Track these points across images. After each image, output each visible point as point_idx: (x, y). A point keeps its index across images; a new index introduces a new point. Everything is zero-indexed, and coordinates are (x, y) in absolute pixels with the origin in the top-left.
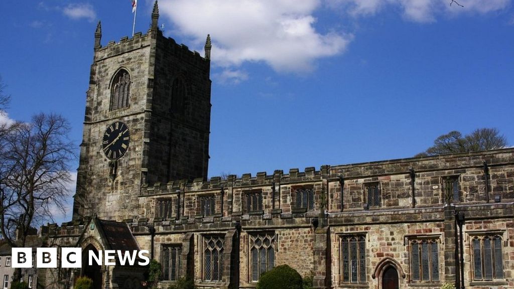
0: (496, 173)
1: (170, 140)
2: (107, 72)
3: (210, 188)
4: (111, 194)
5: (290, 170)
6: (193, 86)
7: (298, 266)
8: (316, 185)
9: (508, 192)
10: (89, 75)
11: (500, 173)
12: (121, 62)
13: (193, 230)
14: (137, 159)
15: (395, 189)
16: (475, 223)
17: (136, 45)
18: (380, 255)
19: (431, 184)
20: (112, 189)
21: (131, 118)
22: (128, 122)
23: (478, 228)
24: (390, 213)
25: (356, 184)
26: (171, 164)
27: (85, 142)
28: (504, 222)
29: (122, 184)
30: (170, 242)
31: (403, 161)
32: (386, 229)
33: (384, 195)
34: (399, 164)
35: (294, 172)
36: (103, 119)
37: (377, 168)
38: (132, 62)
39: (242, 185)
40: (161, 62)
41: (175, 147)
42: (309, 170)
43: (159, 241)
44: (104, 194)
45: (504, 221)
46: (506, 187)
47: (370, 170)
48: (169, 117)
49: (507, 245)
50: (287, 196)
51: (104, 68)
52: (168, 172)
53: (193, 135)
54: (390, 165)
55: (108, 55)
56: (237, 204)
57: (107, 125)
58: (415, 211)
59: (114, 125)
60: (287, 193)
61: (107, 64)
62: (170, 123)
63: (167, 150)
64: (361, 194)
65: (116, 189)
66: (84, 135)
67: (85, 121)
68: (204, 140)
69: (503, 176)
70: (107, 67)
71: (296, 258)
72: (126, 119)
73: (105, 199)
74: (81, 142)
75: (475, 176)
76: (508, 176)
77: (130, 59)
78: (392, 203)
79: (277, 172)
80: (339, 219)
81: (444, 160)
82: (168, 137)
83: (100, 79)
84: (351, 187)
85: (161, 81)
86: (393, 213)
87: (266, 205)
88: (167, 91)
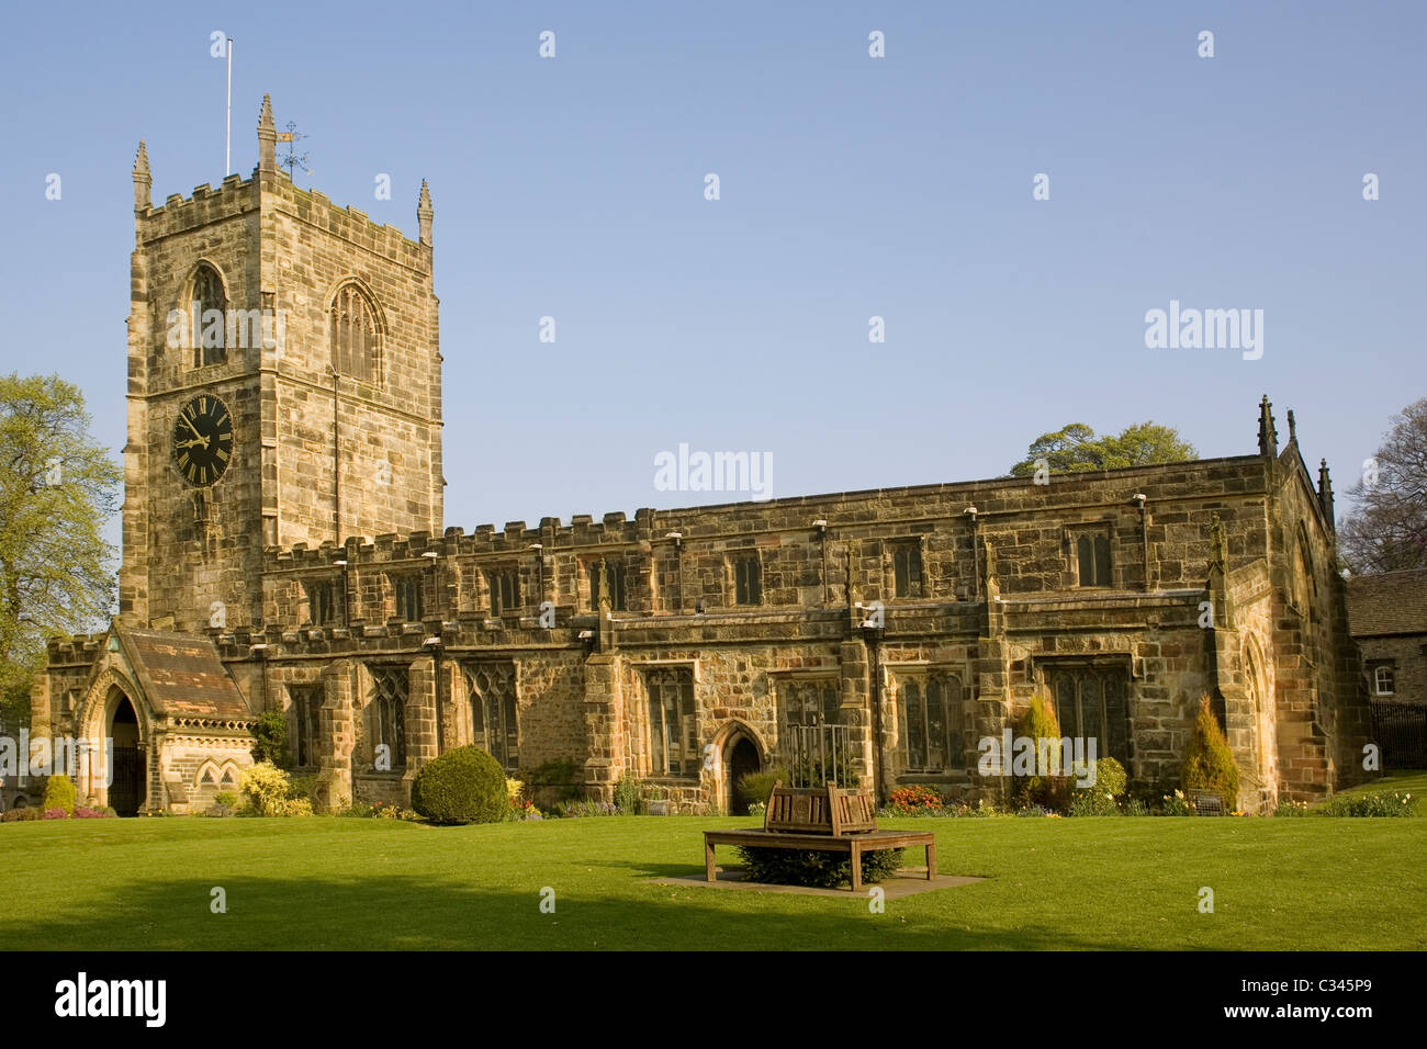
0: (995, 533)
1: (336, 442)
2: (170, 272)
3: (409, 557)
4: (203, 566)
5: (574, 517)
6: (386, 310)
7: (561, 735)
8: (628, 554)
9: (1020, 575)
10: (129, 279)
11: (1005, 533)
12: (200, 249)
13: (347, 654)
14: (252, 486)
15: (789, 566)
16: (906, 646)
17: (228, 206)
18: (720, 714)
19: (864, 555)
20: (205, 555)
21: (233, 388)
22: (227, 396)
23: (911, 659)
24: (737, 621)
25: (711, 553)
26: (343, 499)
27: (134, 444)
28: (962, 646)
29: (224, 544)
30: (302, 681)
31: (803, 502)
32: (732, 657)
33: (767, 580)
34: (797, 509)
35: (581, 523)
36: (170, 388)
37: (752, 517)
38: (223, 250)
39: (476, 551)
40: (292, 251)
41: (351, 458)
42: (613, 519)
43: (281, 679)
44: (188, 568)
45: (962, 643)
46: (1015, 565)
47: (738, 522)
48: (327, 386)
49: (969, 698)
50: (569, 577)
51: (164, 262)
52: (336, 517)
53: (400, 430)
54: (778, 511)
55: (169, 229)
56: (467, 595)
57: (181, 403)
58: (787, 619)
59: (196, 403)
60: (569, 572)
61: (169, 251)
62: (332, 400)
63: (328, 466)
64: (721, 576)
65: (213, 555)
66: (129, 427)
67: (130, 391)
68: (430, 442)
69: (1009, 539)
70: (169, 261)
71: (556, 717)
72: (222, 389)
73: (191, 579)
74: (125, 444)
75: (954, 538)
76: (1020, 541)
77: (218, 241)
78: (784, 596)
79: (545, 521)
80: (638, 634)
81: (889, 501)
82: (329, 435)
83: (156, 288)
84: (700, 560)
85: (298, 298)
86: (742, 621)
87: (527, 598)
88: (317, 323)
